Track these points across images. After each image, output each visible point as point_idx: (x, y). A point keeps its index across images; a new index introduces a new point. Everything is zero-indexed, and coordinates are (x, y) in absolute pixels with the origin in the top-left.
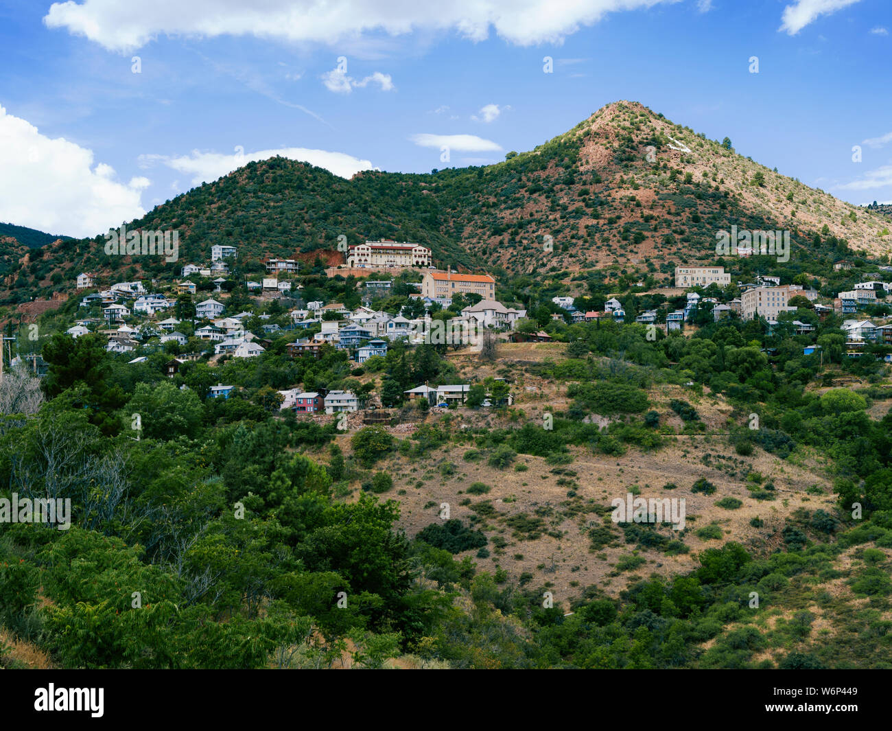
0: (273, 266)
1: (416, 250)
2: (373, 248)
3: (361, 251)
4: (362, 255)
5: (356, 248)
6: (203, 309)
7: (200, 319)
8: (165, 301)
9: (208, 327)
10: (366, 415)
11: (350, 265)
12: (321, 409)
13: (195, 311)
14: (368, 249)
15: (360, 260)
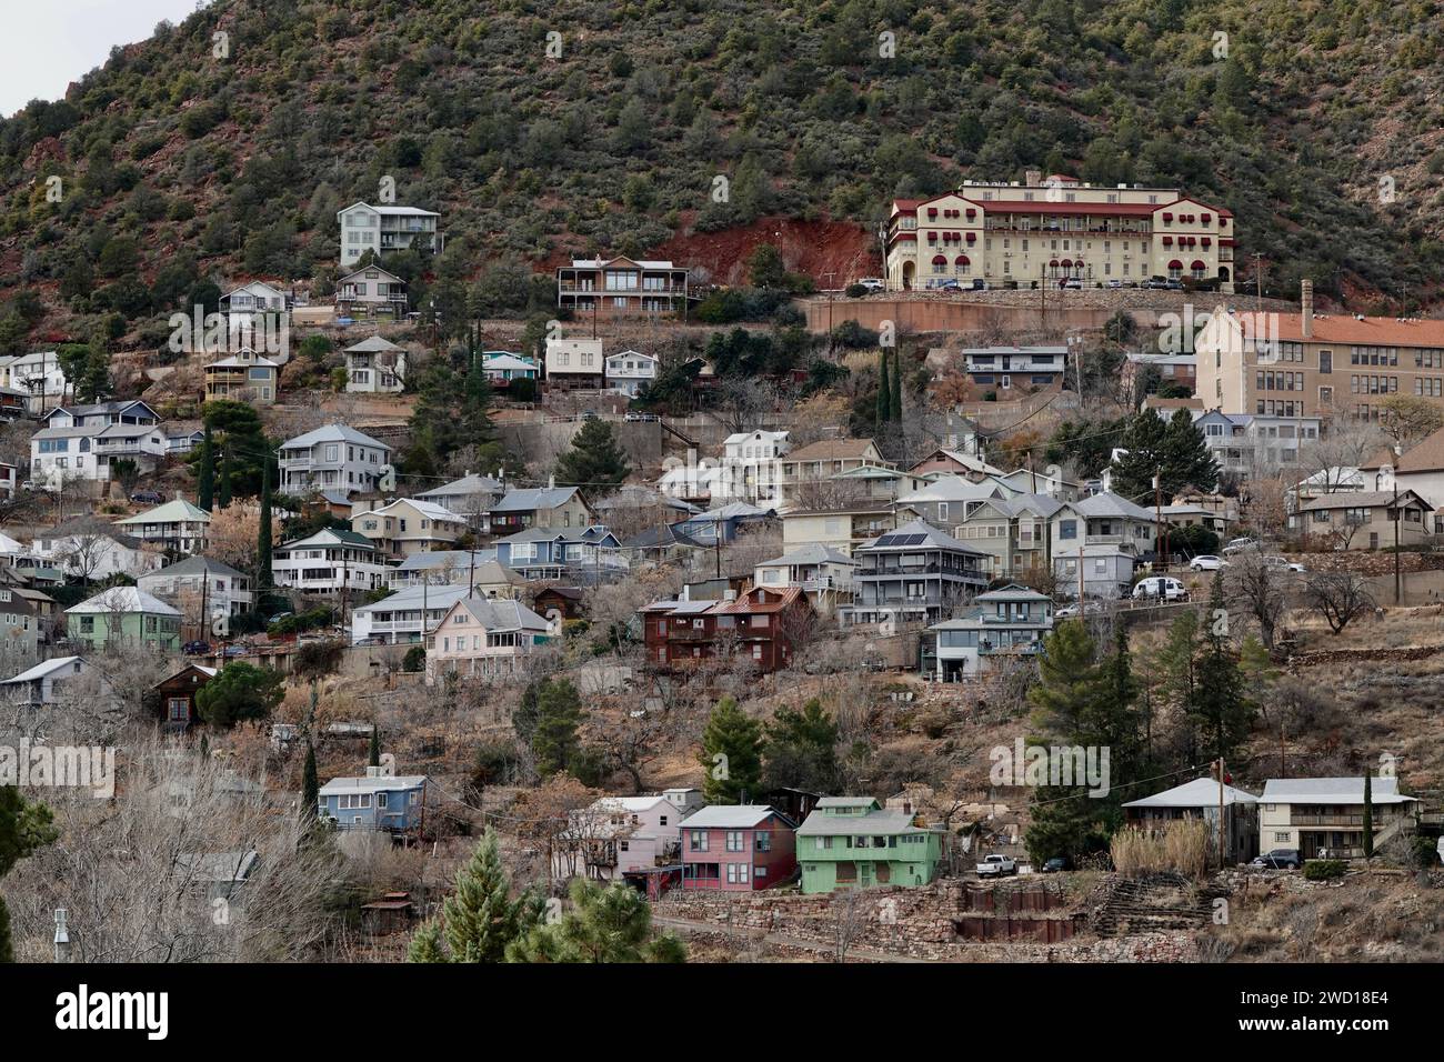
0: (586, 288)
1: (1168, 219)
2: (994, 212)
3: (943, 225)
4: (947, 238)
5: (922, 211)
6: (308, 463)
7: (292, 505)
8: (152, 430)
9: (326, 537)
10: (966, 901)
11: (896, 280)
12: (781, 869)
13: (274, 469)
14: (971, 215)
15: (940, 261)
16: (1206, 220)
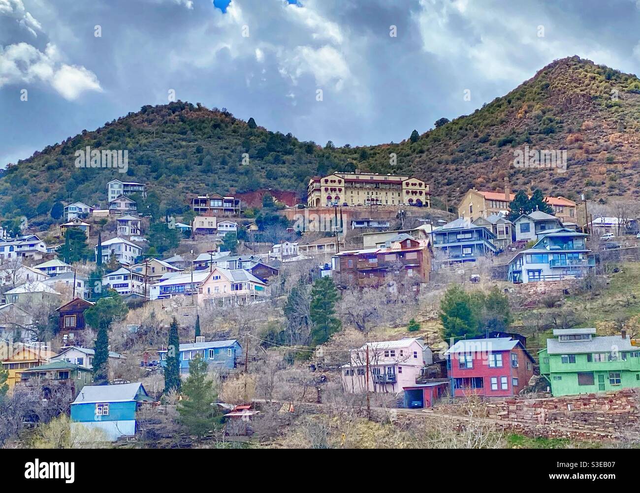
0: (203, 206)
1: (407, 184)
2: (346, 181)
3: (330, 185)
4: (332, 190)
14: (340, 182)
15: (329, 198)
16: (420, 185)
